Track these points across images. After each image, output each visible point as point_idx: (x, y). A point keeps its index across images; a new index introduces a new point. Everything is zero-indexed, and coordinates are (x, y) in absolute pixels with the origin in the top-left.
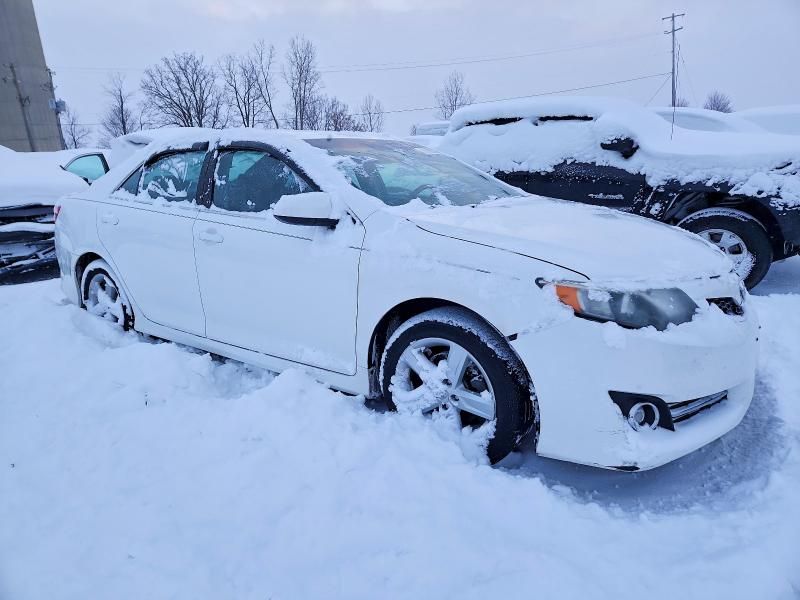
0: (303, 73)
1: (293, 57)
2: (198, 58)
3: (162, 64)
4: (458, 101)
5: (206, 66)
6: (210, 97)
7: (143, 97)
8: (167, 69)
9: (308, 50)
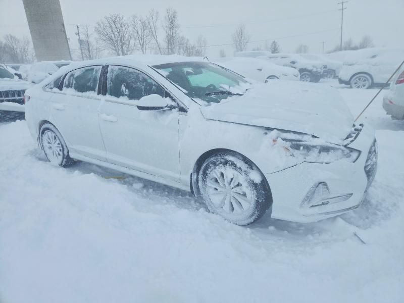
0: (172, 25)
1: (167, 17)
2: (121, 16)
3: (104, 20)
4: (243, 38)
5: (124, 20)
6: (127, 36)
7: (96, 35)
8: (107, 22)
9: (174, 14)
